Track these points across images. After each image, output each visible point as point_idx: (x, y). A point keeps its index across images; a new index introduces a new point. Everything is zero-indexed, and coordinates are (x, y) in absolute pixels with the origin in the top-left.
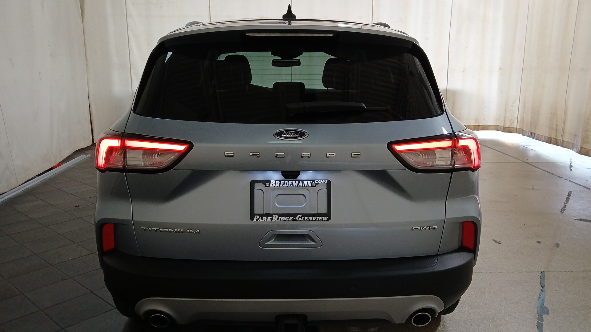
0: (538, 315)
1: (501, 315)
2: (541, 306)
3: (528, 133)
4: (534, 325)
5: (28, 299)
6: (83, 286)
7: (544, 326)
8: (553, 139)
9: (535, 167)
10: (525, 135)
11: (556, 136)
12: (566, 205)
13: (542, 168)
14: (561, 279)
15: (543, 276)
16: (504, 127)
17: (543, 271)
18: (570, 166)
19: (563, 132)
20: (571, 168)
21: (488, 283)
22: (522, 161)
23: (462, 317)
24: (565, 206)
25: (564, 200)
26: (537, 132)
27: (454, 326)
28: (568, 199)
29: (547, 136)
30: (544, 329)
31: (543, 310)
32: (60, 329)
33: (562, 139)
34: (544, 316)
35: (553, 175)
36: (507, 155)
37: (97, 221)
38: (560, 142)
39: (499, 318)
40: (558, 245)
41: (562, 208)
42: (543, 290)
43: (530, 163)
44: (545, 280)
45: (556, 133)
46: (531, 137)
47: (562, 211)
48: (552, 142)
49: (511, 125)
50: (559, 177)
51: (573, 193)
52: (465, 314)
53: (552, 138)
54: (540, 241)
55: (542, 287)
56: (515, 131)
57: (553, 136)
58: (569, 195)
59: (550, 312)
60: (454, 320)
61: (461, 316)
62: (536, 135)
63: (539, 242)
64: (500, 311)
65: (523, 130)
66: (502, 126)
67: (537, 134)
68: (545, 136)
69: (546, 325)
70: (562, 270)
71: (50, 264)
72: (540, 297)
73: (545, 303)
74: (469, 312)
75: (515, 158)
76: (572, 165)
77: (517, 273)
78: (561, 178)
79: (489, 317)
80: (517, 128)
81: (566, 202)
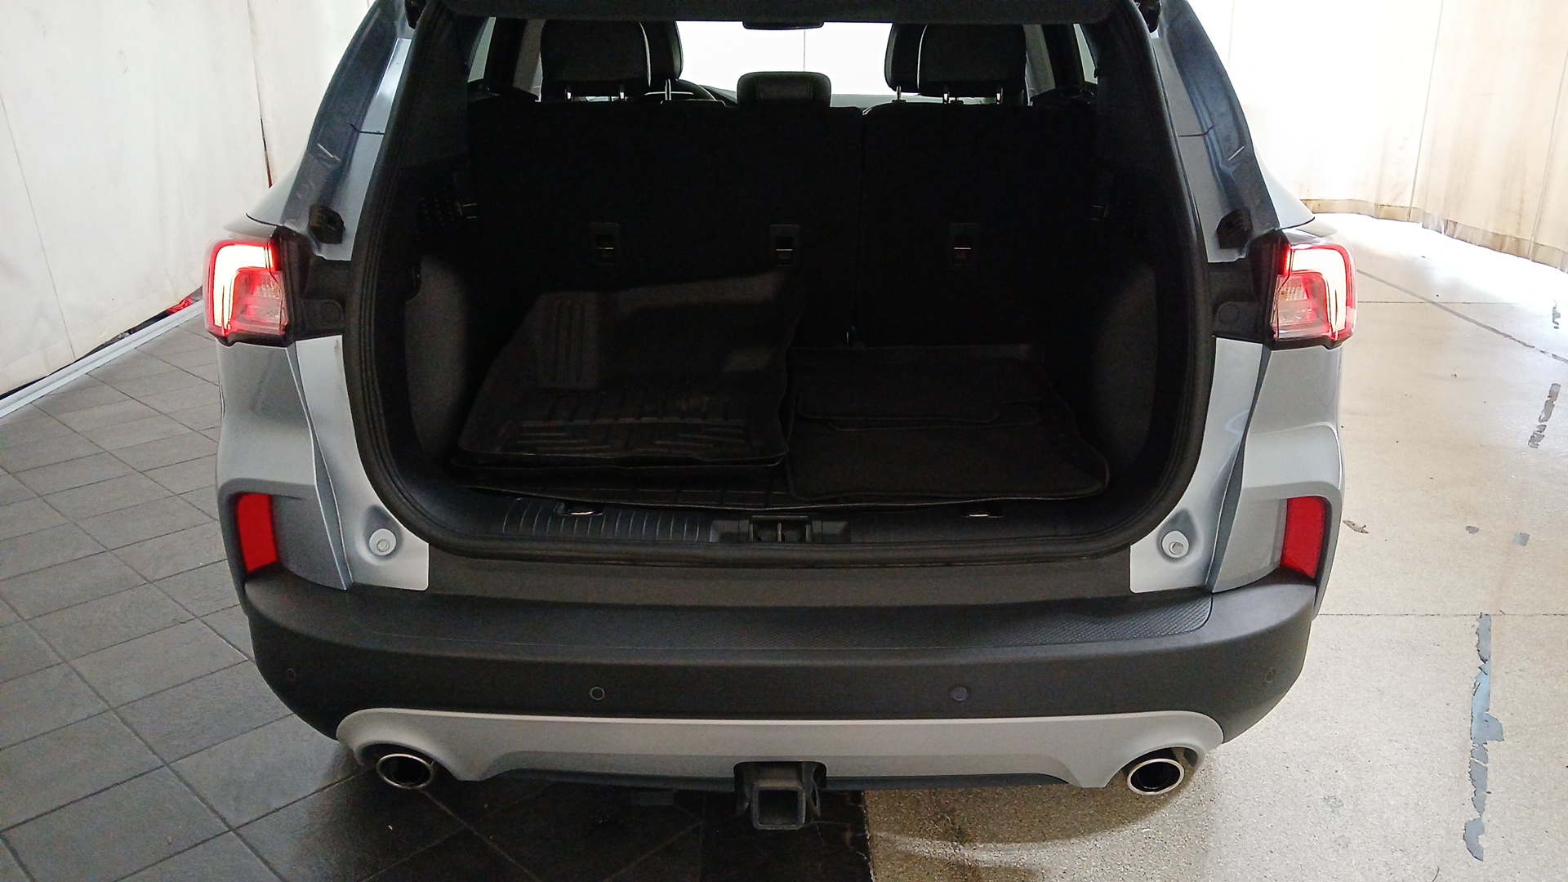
0: (1472, 742)
1: (1368, 740)
2: (1480, 715)
3: (1439, 223)
4: (1463, 771)
5: (79, 674)
6: (228, 642)
7: (1491, 775)
8: (1508, 239)
9: (1459, 315)
10: (1430, 227)
11: (1518, 231)
12: (1544, 423)
13: (1477, 320)
14: (1534, 636)
15: (1484, 628)
16: (1376, 205)
17: (1484, 613)
18: (1553, 315)
19: (1539, 222)
20: (1556, 320)
21: (1333, 647)
22: (1422, 298)
23: (1260, 746)
24: (1543, 428)
25: (1539, 410)
26: (1464, 220)
27: (1237, 772)
28: (1549, 406)
29: (1491, 229)
30: (1489, 782)
31: (1485, 729)
32: (160, 763)
33: (1535, 239)
34: (1491, 745)
35: (1508, 339)
36: (1381, 281)
37: (220, 485)
38: (1526, 248)
39: (1363, 748)
40: (1524, 539)
41: (1534, 433)
42: (1486, 668)
43: (1443, 305)
44: (1490, 639)
45: (1519, 224)
46: (1445, 232)
47: (1535, 440)
48: (1505, 249)
49: (1395, 200)
50: (1525, 344)
51: (1562, 390)
52: (1269, 736)
53: (1506, 236)
54: (1475, 525)
55: (1482, 660)
56: (1406, 217)
57: (1510, 231)
58: (1553, 395)
59: (1506, 734)
60: (1238, 753)
61: (1257, 742)
62: (1459, 228)
63: (1472, 530)
64: (1365, 727)
65: (1425, 214)
66: (1372, 201)
67: (1464, 226)
68: (1485, 232)
69: (1495, 771)
70: (1538, 611)
71: (145, 578)
72: (1476, 687)
73: (1490, 707)
74: (1281, 730)
75: (1405, 291)
76: (1558, 310)
77: (1412, 617)
78: (1529, 349)
79: (1336, 746)
80: (1410, 208)
81: (1543, 416)
